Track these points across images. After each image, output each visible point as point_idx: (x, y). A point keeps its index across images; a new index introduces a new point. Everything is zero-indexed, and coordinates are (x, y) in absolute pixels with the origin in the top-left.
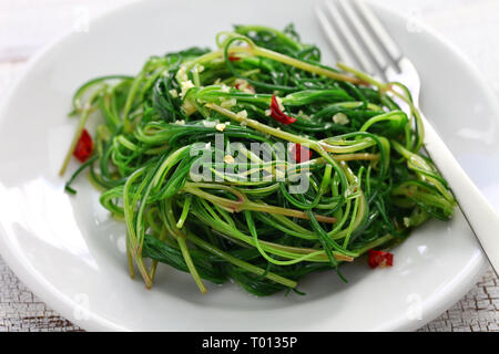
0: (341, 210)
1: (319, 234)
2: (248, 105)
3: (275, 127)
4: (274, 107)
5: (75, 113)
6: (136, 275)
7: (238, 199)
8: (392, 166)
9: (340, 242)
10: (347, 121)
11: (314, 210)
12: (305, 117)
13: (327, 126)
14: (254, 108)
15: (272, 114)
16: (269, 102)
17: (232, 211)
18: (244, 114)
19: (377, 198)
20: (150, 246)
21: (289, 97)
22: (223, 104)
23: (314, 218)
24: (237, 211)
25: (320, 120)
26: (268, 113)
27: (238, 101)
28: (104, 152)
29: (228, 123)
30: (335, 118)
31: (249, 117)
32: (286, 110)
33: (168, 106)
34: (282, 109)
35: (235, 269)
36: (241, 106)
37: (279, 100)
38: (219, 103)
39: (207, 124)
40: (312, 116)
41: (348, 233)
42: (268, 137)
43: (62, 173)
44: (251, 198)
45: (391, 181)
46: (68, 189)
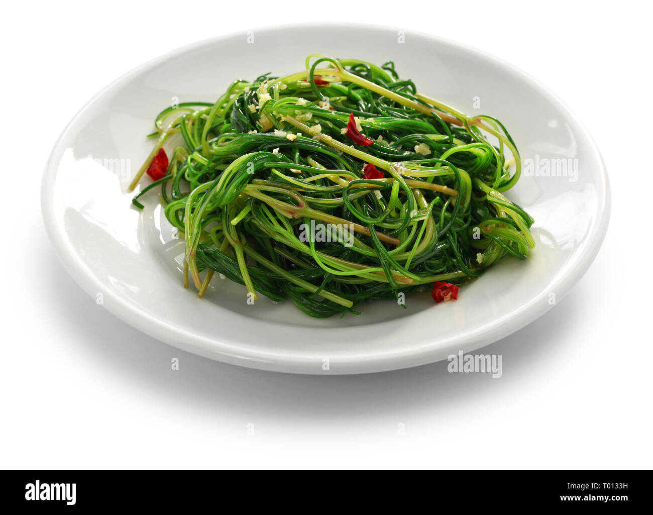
0: (406, 232)
1: (378, 251)
2: (323, 121)
3: (349, 145)
4: (352, 125)
5: (156, 135)
6: (189, 285)
7: (297, 204)
8: (474, 206)
9: (403, 263)
10: (429, 152)
11: (378, 229)
12: (385, 142)
13: (406, 153)
14: (330, 125)
15: (348, 132)
16: (347, 120)
17: (290, 217)
18: (318, 128)
19: (450, 230)
20: (207, 254)
21: (370, 120)
22: (298, 117)
23: (376, 236)
24: (296, 217)
25: (400, 148)
26: (344, 131)
27: (314, 116)
28: (178, 169)
29: (300, 135)
30: (417, 148)
31: (322, 132)
32: (364, 132)
33: (246, 120)
34: (360, 129)
35: (292, 288)
36: (317, 121)
37: (358, 121)
38: (294, 115)
39: (278, 133)
40: (392, 143)
41: (410, 256)
42: (341, 154)
43: (132, 188)
44: (312, 206)
45: (470, 219)
46: (136, 204)
